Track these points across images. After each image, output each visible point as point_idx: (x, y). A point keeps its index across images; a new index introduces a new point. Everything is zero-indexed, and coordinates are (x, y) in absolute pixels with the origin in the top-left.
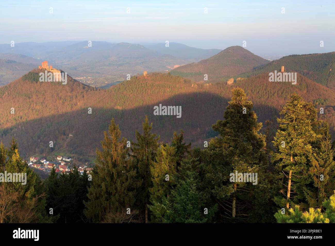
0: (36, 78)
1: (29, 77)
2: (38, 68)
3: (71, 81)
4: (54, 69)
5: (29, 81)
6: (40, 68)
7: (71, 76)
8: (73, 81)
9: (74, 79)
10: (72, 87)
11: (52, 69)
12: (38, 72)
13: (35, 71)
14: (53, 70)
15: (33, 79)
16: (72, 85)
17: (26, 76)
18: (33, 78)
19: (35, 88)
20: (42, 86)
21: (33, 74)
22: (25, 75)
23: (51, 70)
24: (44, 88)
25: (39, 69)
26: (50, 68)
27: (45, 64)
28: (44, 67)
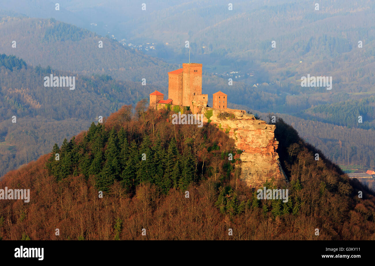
0: (128, 163)
1: (87, 155)
2: (146, 101)
3: (334, 189)
4: (237, 114)
5: (87, 178)
6: (158, 102)
7: (334, 161)
8: (345, 188)
9: (352, 176)
10: (336, 229)
11: (228, 110)
12: (141, 130)
13: (129, 119)
14: (233, 117)
15: (113, 170)
16: (336, 215)
17: (75, 148)
18: (114, 162)
19: (118, 224)
20: (160, 211)
21: (111, 140)
22: (70, 146)
23: (223, 116)
24: (169, 228)
25: (151, 111)
26: (216, 105)
27: (185, 82)
28: (181, 98)
